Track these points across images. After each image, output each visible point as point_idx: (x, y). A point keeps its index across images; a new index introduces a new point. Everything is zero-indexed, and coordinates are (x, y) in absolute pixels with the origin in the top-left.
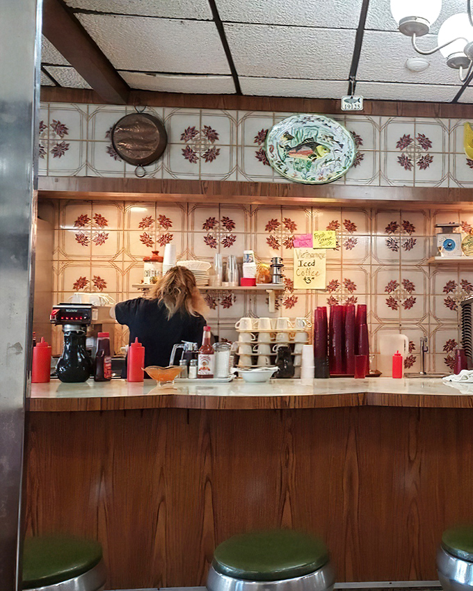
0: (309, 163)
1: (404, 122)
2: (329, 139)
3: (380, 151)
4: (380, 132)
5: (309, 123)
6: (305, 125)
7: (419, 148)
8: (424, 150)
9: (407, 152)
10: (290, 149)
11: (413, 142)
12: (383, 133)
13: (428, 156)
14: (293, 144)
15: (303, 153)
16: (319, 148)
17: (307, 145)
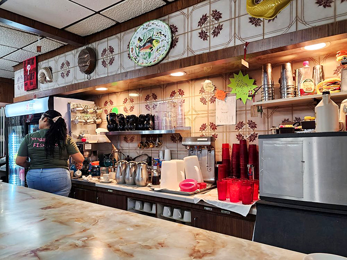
0: (150, 53)
1: (202, 6)
2: (159, 34)
3: (188, 33)
4: (188, 19)
5: (149, 28)
6: (147, 30)
7: (213, 21)
8: (216, 22)
9: (205, 27)
10: (141, 47)
11: (209, 18)
12: (189, 19)
13: (219, 26)
14: (142, 44)
15: (147, 48)
16: (154, 42)
17: (148, 42)
